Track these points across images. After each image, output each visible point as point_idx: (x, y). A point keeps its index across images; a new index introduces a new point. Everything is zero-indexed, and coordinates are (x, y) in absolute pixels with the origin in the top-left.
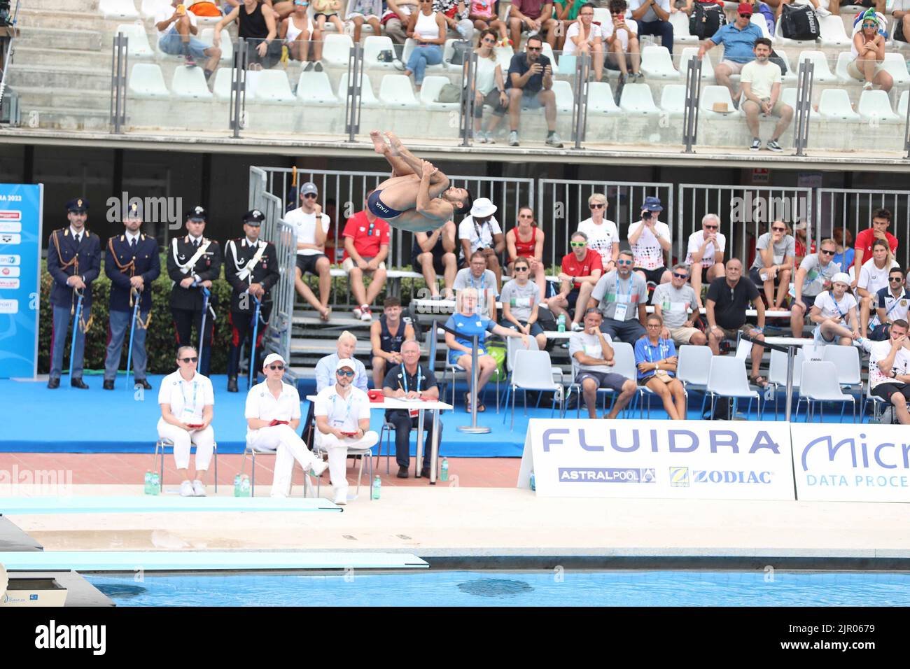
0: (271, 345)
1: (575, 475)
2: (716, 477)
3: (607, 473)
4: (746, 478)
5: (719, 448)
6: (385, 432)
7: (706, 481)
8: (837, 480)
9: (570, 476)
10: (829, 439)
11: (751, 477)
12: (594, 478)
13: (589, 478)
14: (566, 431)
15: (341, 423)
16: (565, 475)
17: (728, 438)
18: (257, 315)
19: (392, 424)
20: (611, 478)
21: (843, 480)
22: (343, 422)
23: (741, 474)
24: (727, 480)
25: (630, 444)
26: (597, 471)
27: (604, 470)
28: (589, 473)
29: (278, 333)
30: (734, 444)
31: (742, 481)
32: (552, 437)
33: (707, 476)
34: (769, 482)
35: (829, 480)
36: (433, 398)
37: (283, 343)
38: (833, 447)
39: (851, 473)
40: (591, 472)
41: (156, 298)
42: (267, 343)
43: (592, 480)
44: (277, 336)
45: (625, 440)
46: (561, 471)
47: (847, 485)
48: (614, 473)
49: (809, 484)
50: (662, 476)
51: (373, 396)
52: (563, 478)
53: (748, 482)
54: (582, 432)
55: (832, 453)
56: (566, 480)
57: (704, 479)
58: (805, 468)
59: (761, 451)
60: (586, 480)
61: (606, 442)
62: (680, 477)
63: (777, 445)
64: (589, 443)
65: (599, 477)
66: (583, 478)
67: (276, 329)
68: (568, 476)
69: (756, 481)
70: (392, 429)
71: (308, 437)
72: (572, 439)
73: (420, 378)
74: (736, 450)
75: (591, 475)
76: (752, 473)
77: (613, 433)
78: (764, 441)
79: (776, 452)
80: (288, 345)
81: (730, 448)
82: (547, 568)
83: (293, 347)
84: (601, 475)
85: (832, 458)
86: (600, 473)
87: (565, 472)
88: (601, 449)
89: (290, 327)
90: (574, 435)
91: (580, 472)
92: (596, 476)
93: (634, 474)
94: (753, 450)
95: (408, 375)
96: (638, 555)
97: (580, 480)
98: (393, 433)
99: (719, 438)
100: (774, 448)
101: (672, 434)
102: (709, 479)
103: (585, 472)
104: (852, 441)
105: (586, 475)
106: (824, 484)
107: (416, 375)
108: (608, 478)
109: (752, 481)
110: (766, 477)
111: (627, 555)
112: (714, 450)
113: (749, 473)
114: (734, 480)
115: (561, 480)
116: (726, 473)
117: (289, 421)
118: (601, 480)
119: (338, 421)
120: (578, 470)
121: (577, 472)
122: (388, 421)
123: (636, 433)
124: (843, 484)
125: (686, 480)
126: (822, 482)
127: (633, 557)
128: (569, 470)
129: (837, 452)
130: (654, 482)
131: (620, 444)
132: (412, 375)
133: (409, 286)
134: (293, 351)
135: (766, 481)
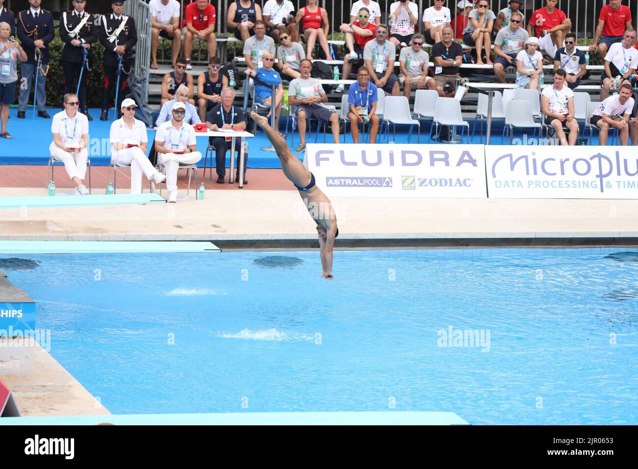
0: (136, 89)
1: (337, 182)
2: (433, 182)
3: (359, 180)
4: (454, 183)
5: (436, 163)
6: (209, 152)
7: (427, 185)
8: (516, 184)
9: (334, 182)
10: (510, 156)
11: (457, 183)
12: (350, 184)
13: (347, 184)
14: (332, 152)
15: (176, 147)
16: (331, 182)
17: (442, 156)
18: (120, 67)
19: (213, 147)
20: (362, 184)
21: (520, 184)
22: (178, 146)
23: (451, 180)
24: (441, 185)
25: (376, 161)
26: (352, 179)
27: (357, 179)
28: (347, 180)
29: (140, 80)
30: (446, 161)
31: (451, 185)
32: (322, 156)
33: (427, 182)
34: (470, 185)
35: (510, 184)
36: (241, 129)
37: (144, 88)
38: (514, 161)
39: (525, 179)
40: (349, 180)
41: (57, 55)
42: (133, 87)
43: (349, 185)
44: (140, 83)
45: (372, 158)
46: (328, 179)
47: (522, 187)
48: (364, 180)
49: (496, 187)
50: (397, 183)
51: (199, 128)
52: (329, 184)
53: (455, 186)
54: (342, 153)
55: (513, 165)
56: (331, 185)
57: (425, 184)
58: (494, 176)
59: (464, 165)
60: (345, 185)
61: (359, 159)
62: (409, 184)
63: (475, 161)
64: (347, 160)
65: (353, 183)
66: (343, 184)
67: (139, 77)
68: (332, 183)
69: (461, 185)
70: (214, 150)
71: (153, 157)
72: (335, 158)
73: (233, 115)
74: (447, 164)
75: (348, 182)
76: (458, 180)
77: (364, 153)
78: (466, 158)
79: (475, 165)
80: (147, 89)
81: (443, 163)
82: (313, 247)
83: (150, 90)
84: (355, 182)
85: (512, 169)
86: (355, 180)
87: (331, 180)
88: (355, 164)
89: (148, 77)
90: (337, 155)
91: (341, 180)
92: (352, 183)
93: (377, 182)
94: (459, 164)
95: (225, 112)
96: (375, 238)
97: (340, 185)
98: (214, 153)
99: (436, 156)
100: (473, 162)
101: (404, 153)
102: (429, 185)
103: (344, 180)
104: (526, 157)
105: (345, 182)
106: (507, 187)
107: (230, 112)
108: (359, 184)
109: (458, 185)
110: (468, 183)
111: (367, 238)
112: (432, 164)
113: (456, 179)
114: (446, 184)
115: (328, 186)
116: (441, 180)
117: (139, 144)
118: (355, 185)
119: (175, 145)
120: (339, 178)
121: (338, 180)
122: (211, 144)
123: (379, 153)
124: (520, 187)
125: (413, 185)
126: (505, 185)
127: (371, 239)
128: (333, 179)
129: (516, 165)
130: (392, 186)
131: (368, 160)
132: (228, 112)
133: (233, 47)
134: (150, 93)
135: (468, 184)
